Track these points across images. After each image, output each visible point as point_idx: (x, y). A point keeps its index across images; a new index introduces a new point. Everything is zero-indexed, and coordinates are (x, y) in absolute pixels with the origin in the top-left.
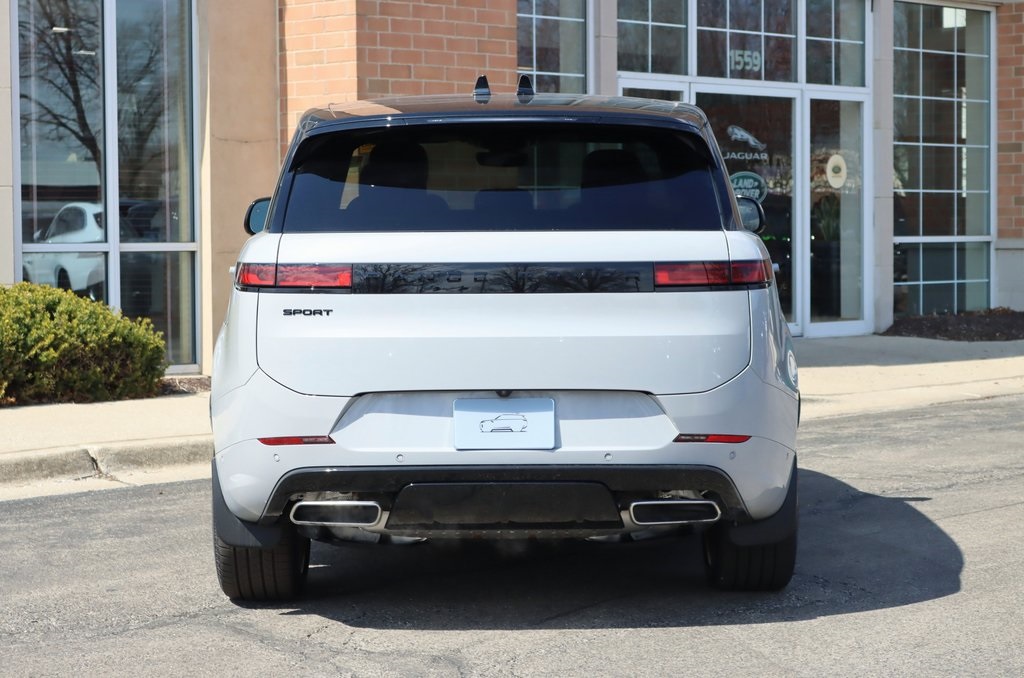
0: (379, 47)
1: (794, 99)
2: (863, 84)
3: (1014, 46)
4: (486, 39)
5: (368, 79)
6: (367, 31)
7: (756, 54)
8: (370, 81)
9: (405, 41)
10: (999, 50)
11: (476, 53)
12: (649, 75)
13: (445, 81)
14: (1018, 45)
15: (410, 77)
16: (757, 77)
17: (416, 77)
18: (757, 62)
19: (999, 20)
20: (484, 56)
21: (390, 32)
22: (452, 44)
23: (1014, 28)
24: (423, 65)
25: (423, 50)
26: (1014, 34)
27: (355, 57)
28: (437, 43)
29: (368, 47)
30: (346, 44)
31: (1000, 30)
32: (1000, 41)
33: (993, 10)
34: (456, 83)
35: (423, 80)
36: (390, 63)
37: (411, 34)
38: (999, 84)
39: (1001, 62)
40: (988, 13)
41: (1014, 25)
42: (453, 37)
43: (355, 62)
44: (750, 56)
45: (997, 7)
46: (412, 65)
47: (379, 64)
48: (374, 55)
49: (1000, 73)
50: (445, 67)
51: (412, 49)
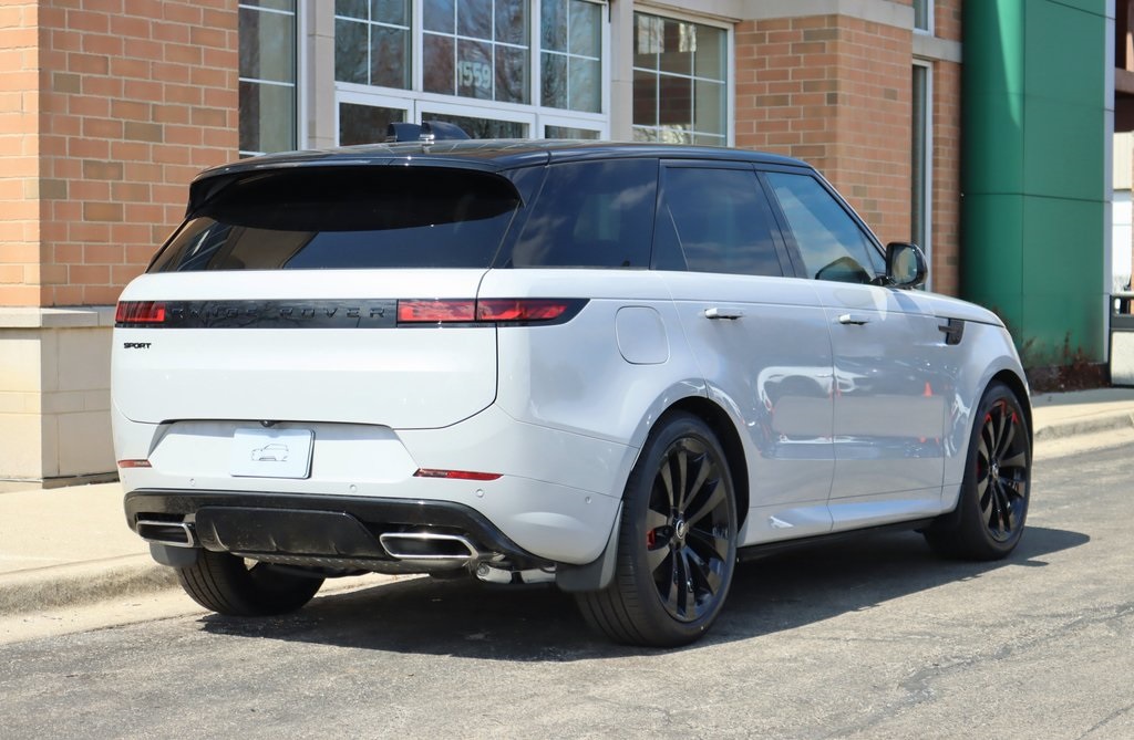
0: (67, 30)
1: (528, 124)
2: (600, 111)
3: (755, 71)
4: (201, 26)
5: (53, 72)
6: (52, 6)
7: (486, 68)
8: (56, 75)
9: (100, 23)
10: (737, 76)
11: (189, 45)
12: (368, 88)
13: (150, 80)
14: (760, 70)
15: (107, 74)
16: (487, 96)
17: (114, 73)
18: (487, 77)
19: (737, 40)
20: (199, 49)
21: (81, 9)
22: (161, 31)
23: (755, 50)
24: (124, 57)
25: (123, 37)
26: (755, 57)
27: (36, 43)
28: (140, 28)
29: (52, 29)
30: (22, 24)
31: (738, 52)
32: (738, 64)
33: (730, 27)
34: (164, 83)
35: (123, 78)
36: (82, 52)
37: (108, 14)
38: (738, 116)
39: (739, 90)
40: (725, 30)
41: (755, 46)
42: (159, 21)
43: (37, 49)
44: (481, 70)
45: (735, 24)
46: (109, 57)
47: (67, 52)
48: (61, 40)
49: (738, 103)
50: (151, 61)
51: (110, 34)
